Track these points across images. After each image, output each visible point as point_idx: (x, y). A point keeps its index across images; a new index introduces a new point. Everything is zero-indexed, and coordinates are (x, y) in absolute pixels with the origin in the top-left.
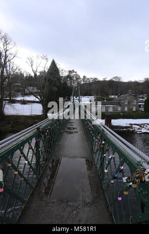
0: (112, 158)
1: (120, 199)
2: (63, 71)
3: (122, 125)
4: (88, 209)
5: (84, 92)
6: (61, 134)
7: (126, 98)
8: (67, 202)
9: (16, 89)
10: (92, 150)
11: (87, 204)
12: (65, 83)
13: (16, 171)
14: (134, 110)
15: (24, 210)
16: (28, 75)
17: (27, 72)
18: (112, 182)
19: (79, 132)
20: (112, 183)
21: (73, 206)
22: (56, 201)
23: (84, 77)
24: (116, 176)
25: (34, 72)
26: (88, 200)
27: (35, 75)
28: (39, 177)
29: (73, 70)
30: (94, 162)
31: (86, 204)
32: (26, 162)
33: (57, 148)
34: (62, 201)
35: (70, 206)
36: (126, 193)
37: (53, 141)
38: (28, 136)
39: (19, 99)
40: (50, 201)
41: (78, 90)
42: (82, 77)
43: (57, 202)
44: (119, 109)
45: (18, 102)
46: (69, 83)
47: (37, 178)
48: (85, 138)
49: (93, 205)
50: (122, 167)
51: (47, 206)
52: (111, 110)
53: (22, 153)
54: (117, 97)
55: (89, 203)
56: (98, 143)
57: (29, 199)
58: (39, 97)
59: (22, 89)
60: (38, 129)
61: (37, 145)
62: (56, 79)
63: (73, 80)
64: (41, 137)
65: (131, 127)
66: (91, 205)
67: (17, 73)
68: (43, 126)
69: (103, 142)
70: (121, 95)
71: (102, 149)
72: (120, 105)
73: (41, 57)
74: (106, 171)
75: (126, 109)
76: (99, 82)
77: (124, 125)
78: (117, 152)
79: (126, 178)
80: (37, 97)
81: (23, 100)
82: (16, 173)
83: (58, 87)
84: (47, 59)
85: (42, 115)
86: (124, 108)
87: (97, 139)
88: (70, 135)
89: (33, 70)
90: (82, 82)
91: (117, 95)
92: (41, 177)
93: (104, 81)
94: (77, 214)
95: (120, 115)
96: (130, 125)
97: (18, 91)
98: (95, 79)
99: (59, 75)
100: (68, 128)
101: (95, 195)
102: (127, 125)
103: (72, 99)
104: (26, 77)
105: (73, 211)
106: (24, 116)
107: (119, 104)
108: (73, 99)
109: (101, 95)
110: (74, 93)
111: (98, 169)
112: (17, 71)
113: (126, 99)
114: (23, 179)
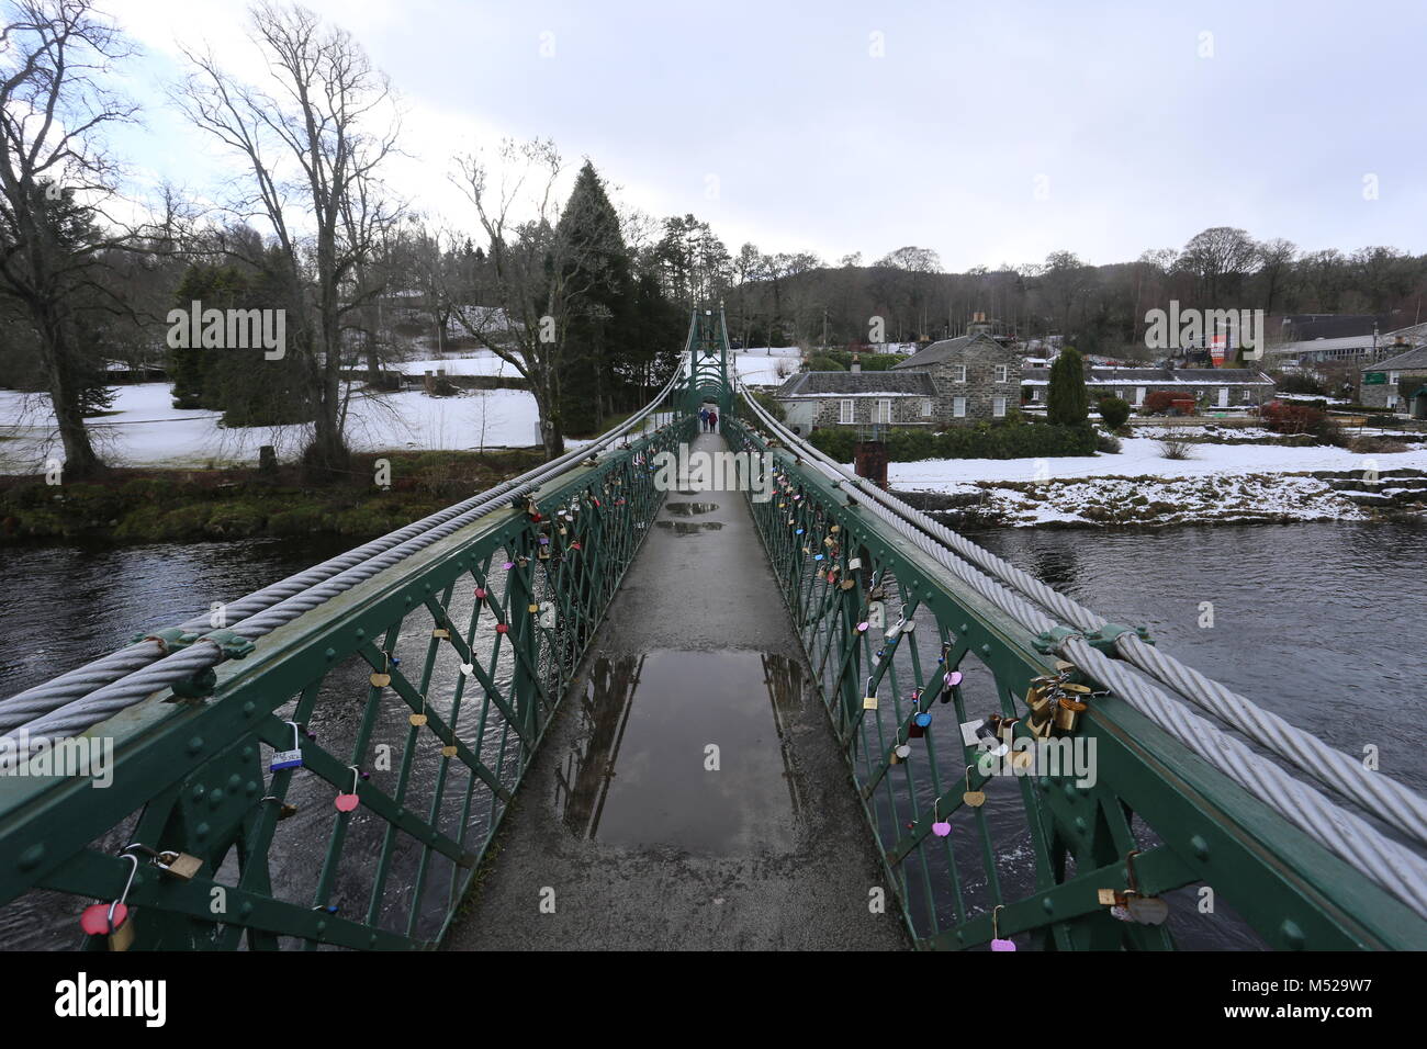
0: (902, 633)
1: (941, 829)
2: (640, 223)
3: (938, 488)
4: (785, 884)
5: (748, 325)
6: (638, 536)
7: (960, 356)
8: (681, 856)
9: (401, 316)
10: (795, 607)
11: (778, 865)
12: (650, 284)
13: (418, 712)
14: (1000, 412)
15: (467, 900)
16: (461, 246)
17: (455, 229)
18: (903, 751)
19: (731, 527)
20: (901, 760)
21: (710, 875)
22: (622, 852)
23: (748, 251)
24: (923, 721)
25: (490, 231)
26: (781, 847)
27: (497, 242)
28: (535, 744)
29: (690, 218)
30: (809, 666)
31: (773, 865)
32: (468, 669)
33: (619, 604)
34: (654, 855)
35: (695, 875)
36: (973, 799)
37: (600, 571)
38: (468, 535)
39: (417, 368)
40: (597, 857)
41: (716, 316)
42: (734, 251)
43: (630, 856)
44: (927, 409)
45: (414, 382)
46: (668, 278)
47: (527, 751)
48: (760, 553)
49: (808, 869)
50: (956, 678)
51: (579, 876)
52: (883, 414)
53: (442, 622)
54: (912, 350)
55: (787, 857)
56: (827, 572)
57: (490, 847)
58: (519, 358)
59: (433, 319)
60: (520, 503)
61: (518, 586)
62: (604, 262)
63: (689, 266)
64: (537, 544)
65: (984, 499)
66: (796, 866)
67: (402, 235)
68: (546, 489)
69: (855, 563)
70: (934, 338)
71: (847, 599)
72: (930, 392)
73: (524, 149)
74: (869, 703)
75: (960, 410)
76: (823, 274)
77: (952, 491)
78: (929, 602)
79: (979, 723)
80: (510, 359)
81: (441, 372)
82: (419, 720)
83: (615, 304)
84: (553, 160)
85: (537, 448)
86: (947, 403)
87: (824, 549)
88: (684, 543)
89: (484, 220)
90: (737, 279)
91: (913, 338)
92: (544, 743)
93: (850, 273)
94: (730, 910)
95: (930, 440)
96: (978, 491)
97: (413, 329)
98: (804, 260)
99: (621, 243)
100: (670, 507)
101: (819, 820)
102: (966, 490)
103: (689, 361)
104: (449, 255)
105: (711, 896)
106: (446, 454)
107: (926, 385)
108: (695, 364)
109: (833, 342)
110: (699, 333)
111: (827, 698)
112: (404, 225)
113: (961, 359)
114: (454, 749)
